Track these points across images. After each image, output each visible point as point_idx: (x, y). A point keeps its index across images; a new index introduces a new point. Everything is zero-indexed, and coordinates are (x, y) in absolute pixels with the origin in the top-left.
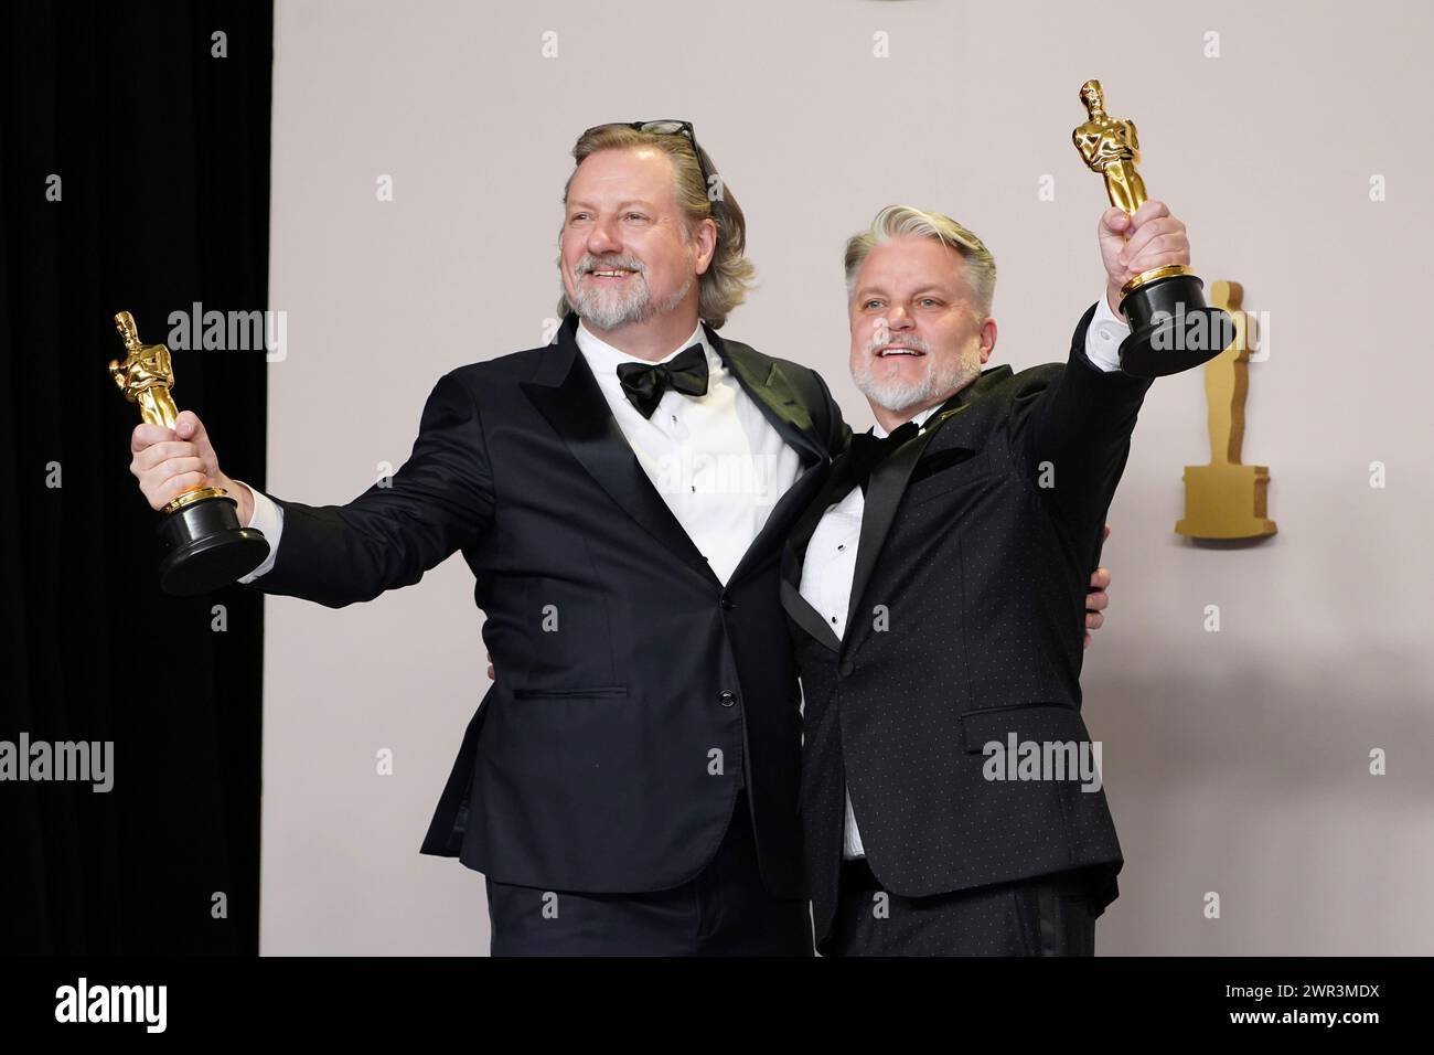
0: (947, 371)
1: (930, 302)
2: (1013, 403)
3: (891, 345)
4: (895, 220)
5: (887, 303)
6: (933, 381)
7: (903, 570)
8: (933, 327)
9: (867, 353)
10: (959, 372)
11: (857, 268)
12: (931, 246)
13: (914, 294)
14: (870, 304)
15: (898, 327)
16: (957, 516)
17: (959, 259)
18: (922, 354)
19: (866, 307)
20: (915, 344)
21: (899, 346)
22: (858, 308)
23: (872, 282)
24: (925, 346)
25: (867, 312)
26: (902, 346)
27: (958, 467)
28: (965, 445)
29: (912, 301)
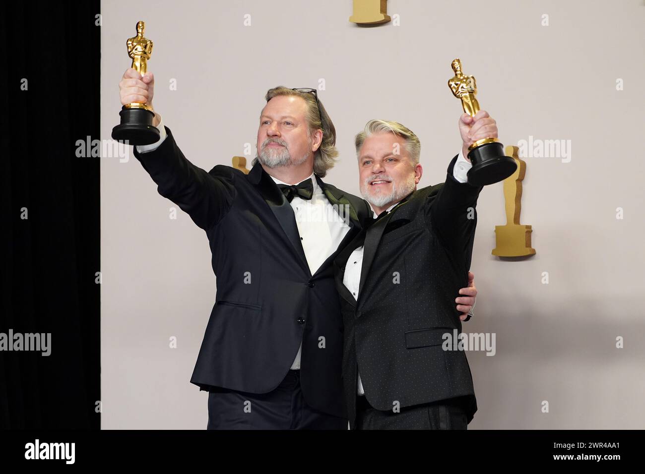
0: (400, 188)
1: (391, 160)
2: (427, 198)
3: (375, 180)
4: (374, 126)
5: (373, 162)
6: (396, 193)
7: (381, 271)
8: (393, 170)
9: (366, 184)
10: (406, 189)
11: (361, 148)
12: (390, 136)
13: (384, 157)
14: (366, 162)
15: (378, 172)
16: (403, 248)
17: (403, 140)
18: (389, 182)
19: (364, 164)
20: (386, 179)
21: (379, 180)
22: (361, 165)
23: (366, 154)
24: (390, 179)
25: (365, 166)
26: (380, 180)
27: (403, 227)
28: (406, 217)
29: (383, 160)
